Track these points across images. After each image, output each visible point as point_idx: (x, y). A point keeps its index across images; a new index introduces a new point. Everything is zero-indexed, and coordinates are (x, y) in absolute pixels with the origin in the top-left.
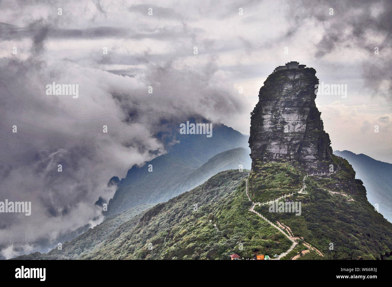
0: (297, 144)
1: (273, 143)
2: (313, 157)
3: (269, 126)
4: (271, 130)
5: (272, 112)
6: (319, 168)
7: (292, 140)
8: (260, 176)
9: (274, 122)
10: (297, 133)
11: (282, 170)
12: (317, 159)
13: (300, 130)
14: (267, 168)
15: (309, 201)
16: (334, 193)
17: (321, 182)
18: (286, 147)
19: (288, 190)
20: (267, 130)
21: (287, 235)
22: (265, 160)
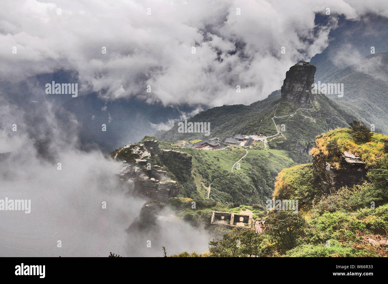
0: (298, 96)
1: (288, 94)
2: (304, 102)
3: (287, 87)
4: (288, 89)
5: (289, 82)
6: (305, 106)
7: (296, 94)
8: (281, 106)
9: (289, 86)
10: (298, 91)
11: (289, 105)
12: (305, 103)
13: (300, 90)
14: (284, 103)
15: (293, 119)
16: (307, 117)
17: (303, 112)
18: (293, 96)
19: (287, 114)
20: (286, 89)
21: (278, 130)
22: (285, 100)
